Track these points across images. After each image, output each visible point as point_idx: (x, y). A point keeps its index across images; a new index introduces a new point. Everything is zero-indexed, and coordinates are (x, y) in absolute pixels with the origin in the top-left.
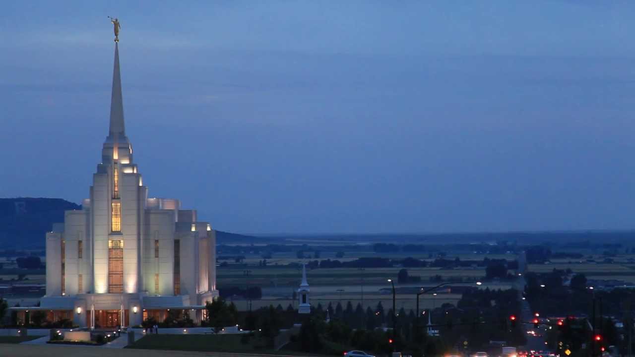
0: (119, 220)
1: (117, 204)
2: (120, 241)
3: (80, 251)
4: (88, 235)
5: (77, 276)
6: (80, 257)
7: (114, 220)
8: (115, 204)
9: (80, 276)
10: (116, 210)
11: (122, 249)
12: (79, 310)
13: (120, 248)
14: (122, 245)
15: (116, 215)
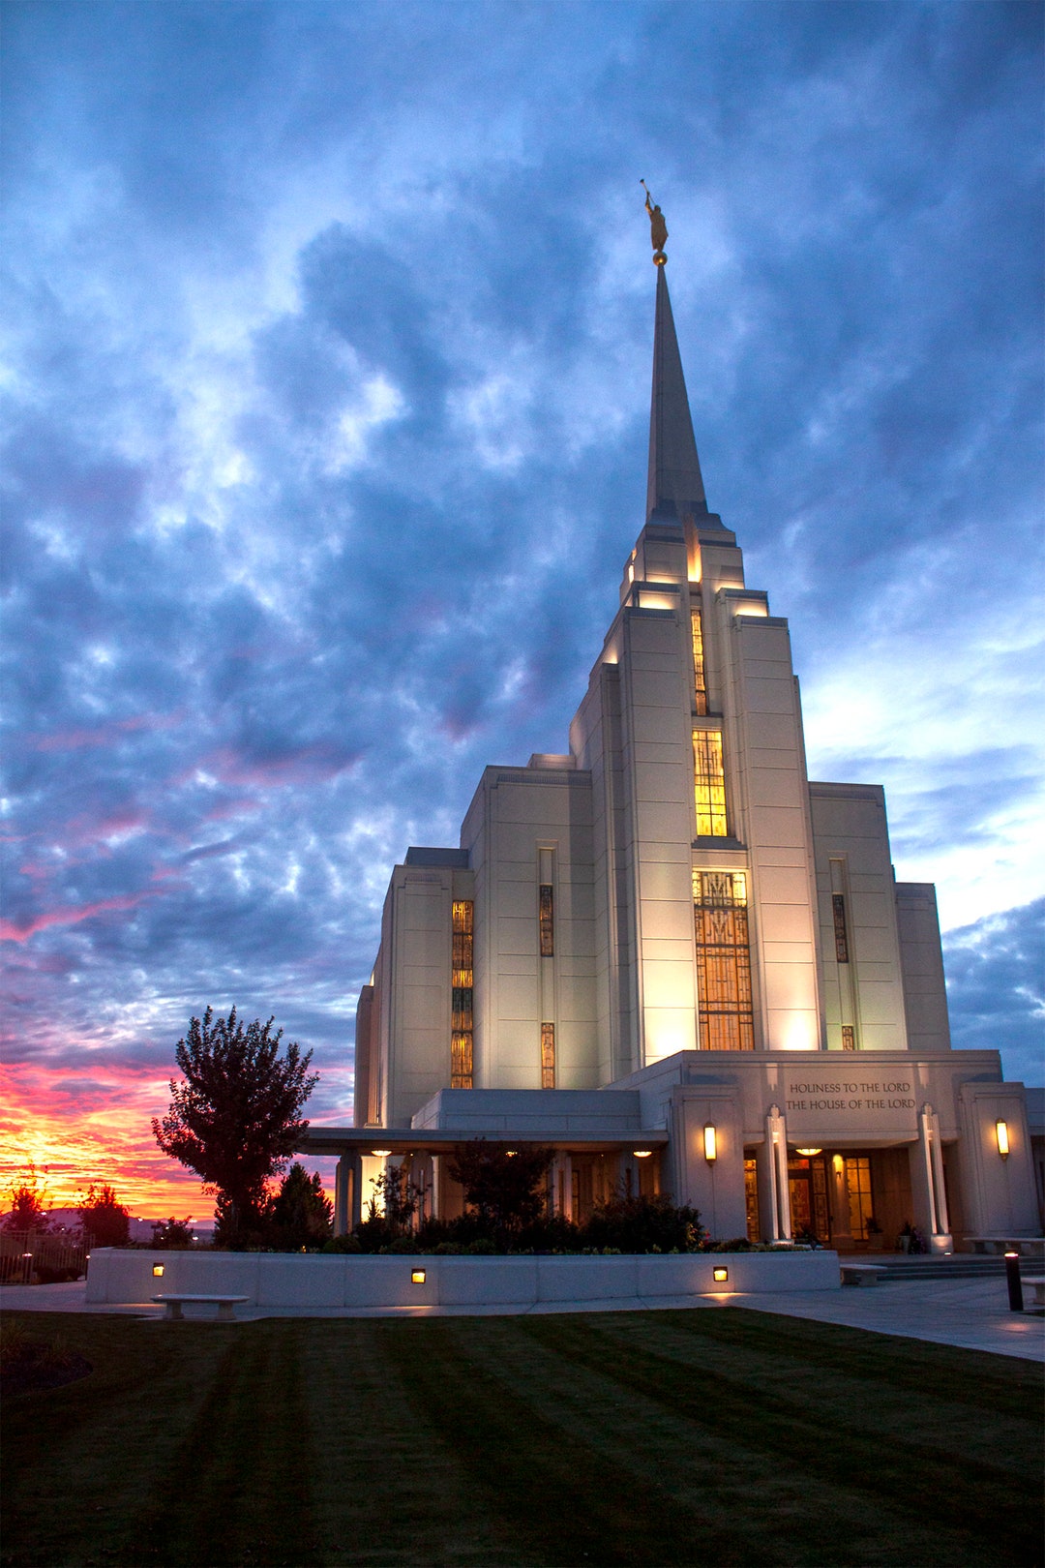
0: (719, 795)
1: (711, 736)
2: (731, 876)
3: (548, 928)
4: (584, 859)
5: (537, 1029)
6: (547, 952)
7: (701, 794)
8: (702, 735)
9: (548, 1031)
10: (708, 759)
11: (745, 909)
12: (711, 1142)
13: (733, 906)
14: (741, 892)
15: (709, 776)
